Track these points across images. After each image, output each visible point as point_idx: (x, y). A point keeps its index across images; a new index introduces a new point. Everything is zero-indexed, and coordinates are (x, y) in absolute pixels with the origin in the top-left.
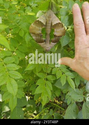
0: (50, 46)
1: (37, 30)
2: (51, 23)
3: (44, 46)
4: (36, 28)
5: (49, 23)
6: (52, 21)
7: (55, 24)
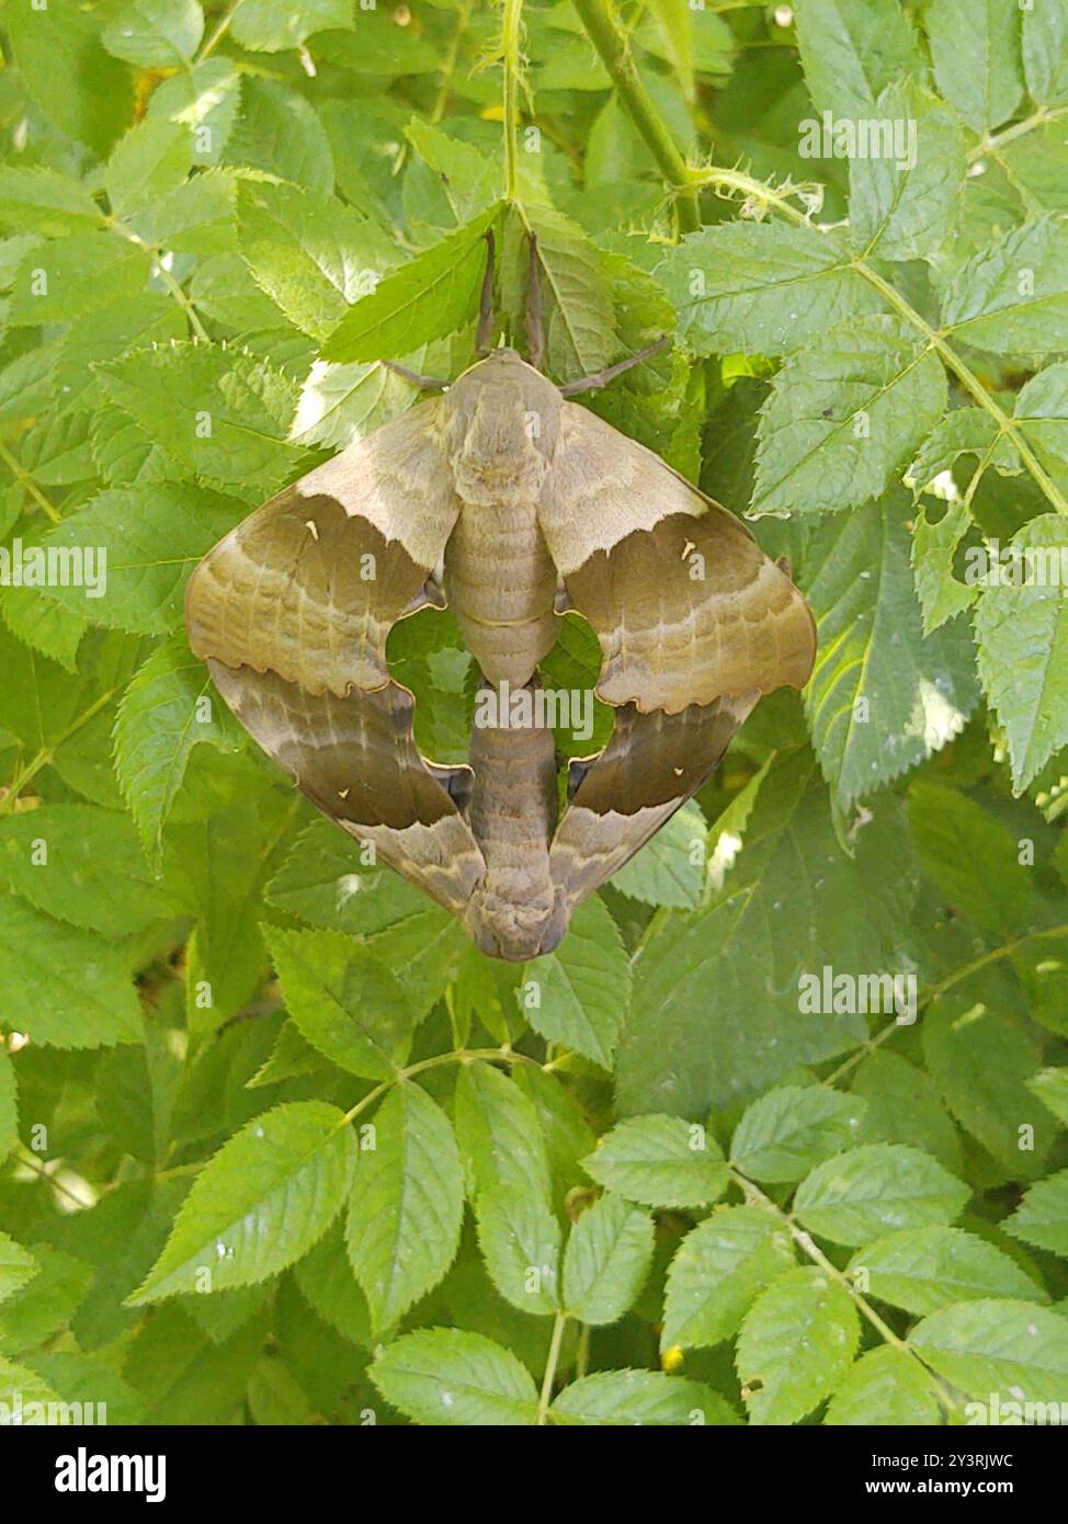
0: (559, 867)
1: (322, 645)
2: (528, 537)
3: (453, 871)
4: (293, 609)
5: (502, 552)
6: (553, 522)
7: (608, 543)
